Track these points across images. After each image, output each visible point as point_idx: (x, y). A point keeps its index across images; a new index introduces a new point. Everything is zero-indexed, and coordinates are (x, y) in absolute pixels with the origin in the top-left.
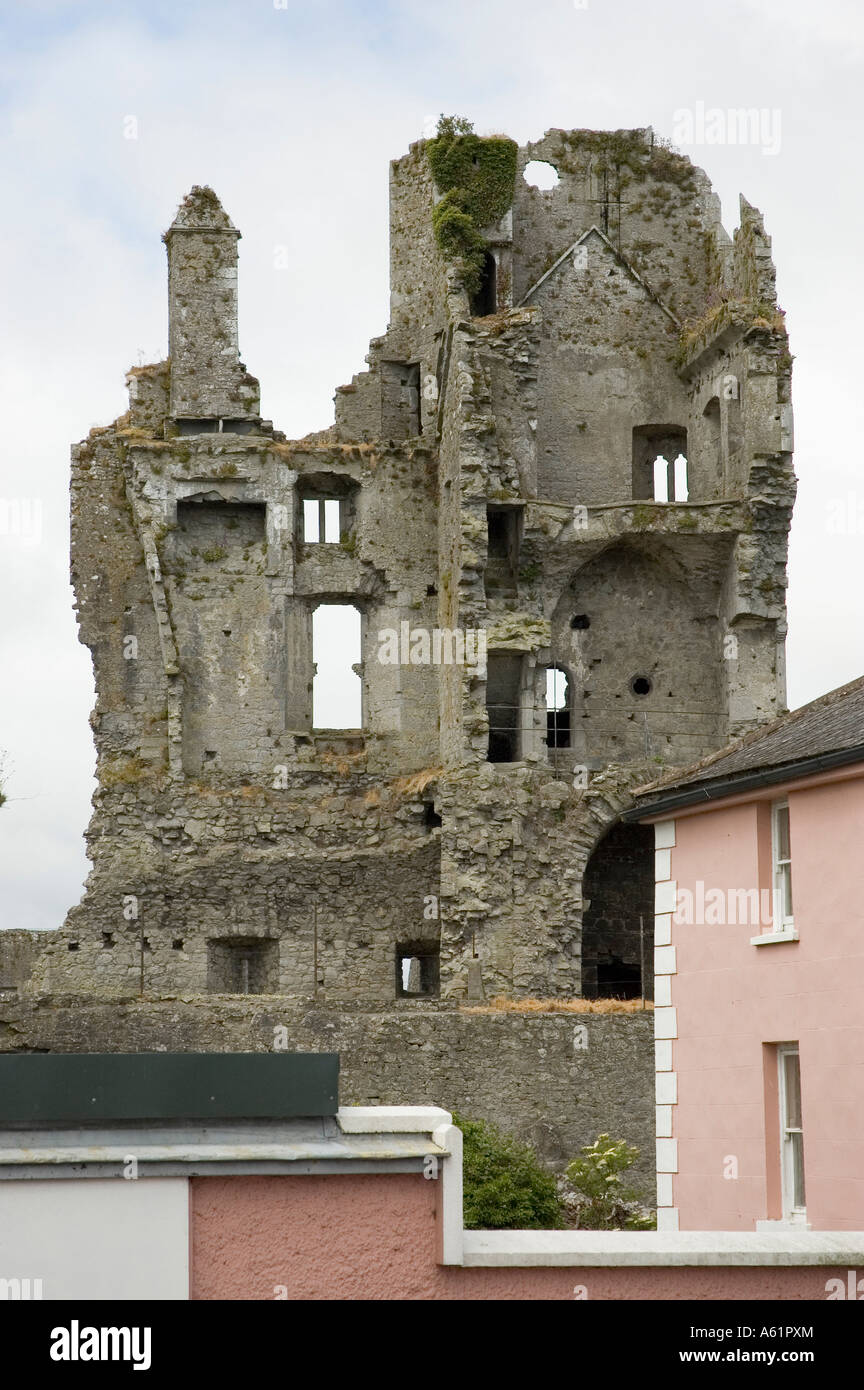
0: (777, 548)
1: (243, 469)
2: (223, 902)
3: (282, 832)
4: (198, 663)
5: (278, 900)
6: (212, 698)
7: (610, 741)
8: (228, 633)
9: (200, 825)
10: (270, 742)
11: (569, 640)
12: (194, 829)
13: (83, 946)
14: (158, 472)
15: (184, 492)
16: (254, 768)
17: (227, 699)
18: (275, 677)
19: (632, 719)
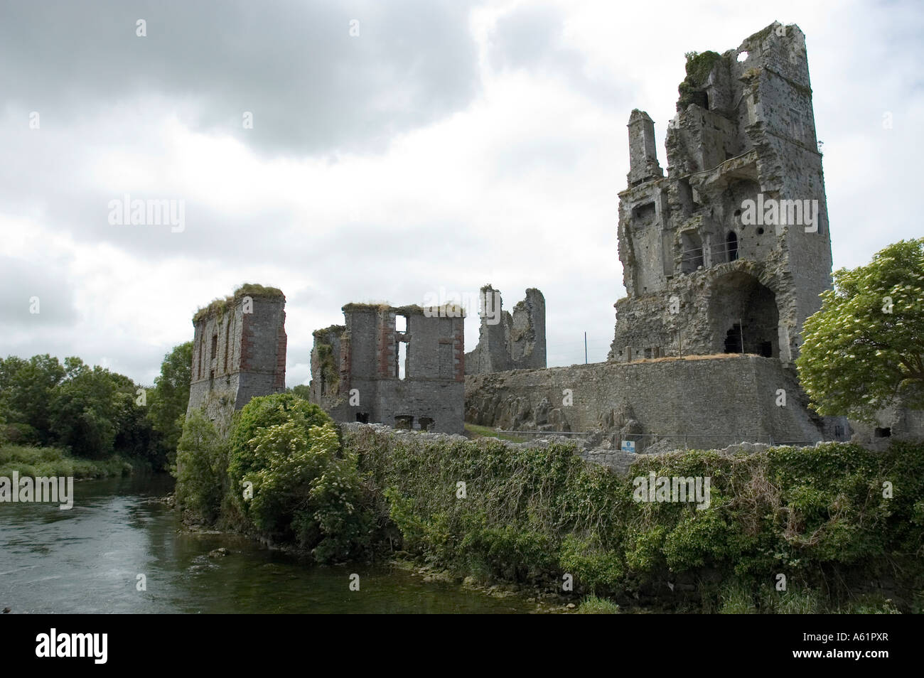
0: (774, 161)
1: (648, 193)
2: (646, 337)
3: (658, 310)
4: (640, 259)
5: (660, 334)
6: (644, 270)
7: (751, 256)
8: (647, 247)
9: (639, 312)
10: (660, 281)
11: (734, 221)
12: (637, 314)
13: (615, 356)
14: (627, 201)
15: (633, 205)
16: (657, 290)
17: (648, 269)
18: (660, 259)
19: (758, 245)
